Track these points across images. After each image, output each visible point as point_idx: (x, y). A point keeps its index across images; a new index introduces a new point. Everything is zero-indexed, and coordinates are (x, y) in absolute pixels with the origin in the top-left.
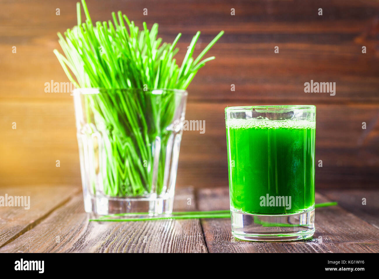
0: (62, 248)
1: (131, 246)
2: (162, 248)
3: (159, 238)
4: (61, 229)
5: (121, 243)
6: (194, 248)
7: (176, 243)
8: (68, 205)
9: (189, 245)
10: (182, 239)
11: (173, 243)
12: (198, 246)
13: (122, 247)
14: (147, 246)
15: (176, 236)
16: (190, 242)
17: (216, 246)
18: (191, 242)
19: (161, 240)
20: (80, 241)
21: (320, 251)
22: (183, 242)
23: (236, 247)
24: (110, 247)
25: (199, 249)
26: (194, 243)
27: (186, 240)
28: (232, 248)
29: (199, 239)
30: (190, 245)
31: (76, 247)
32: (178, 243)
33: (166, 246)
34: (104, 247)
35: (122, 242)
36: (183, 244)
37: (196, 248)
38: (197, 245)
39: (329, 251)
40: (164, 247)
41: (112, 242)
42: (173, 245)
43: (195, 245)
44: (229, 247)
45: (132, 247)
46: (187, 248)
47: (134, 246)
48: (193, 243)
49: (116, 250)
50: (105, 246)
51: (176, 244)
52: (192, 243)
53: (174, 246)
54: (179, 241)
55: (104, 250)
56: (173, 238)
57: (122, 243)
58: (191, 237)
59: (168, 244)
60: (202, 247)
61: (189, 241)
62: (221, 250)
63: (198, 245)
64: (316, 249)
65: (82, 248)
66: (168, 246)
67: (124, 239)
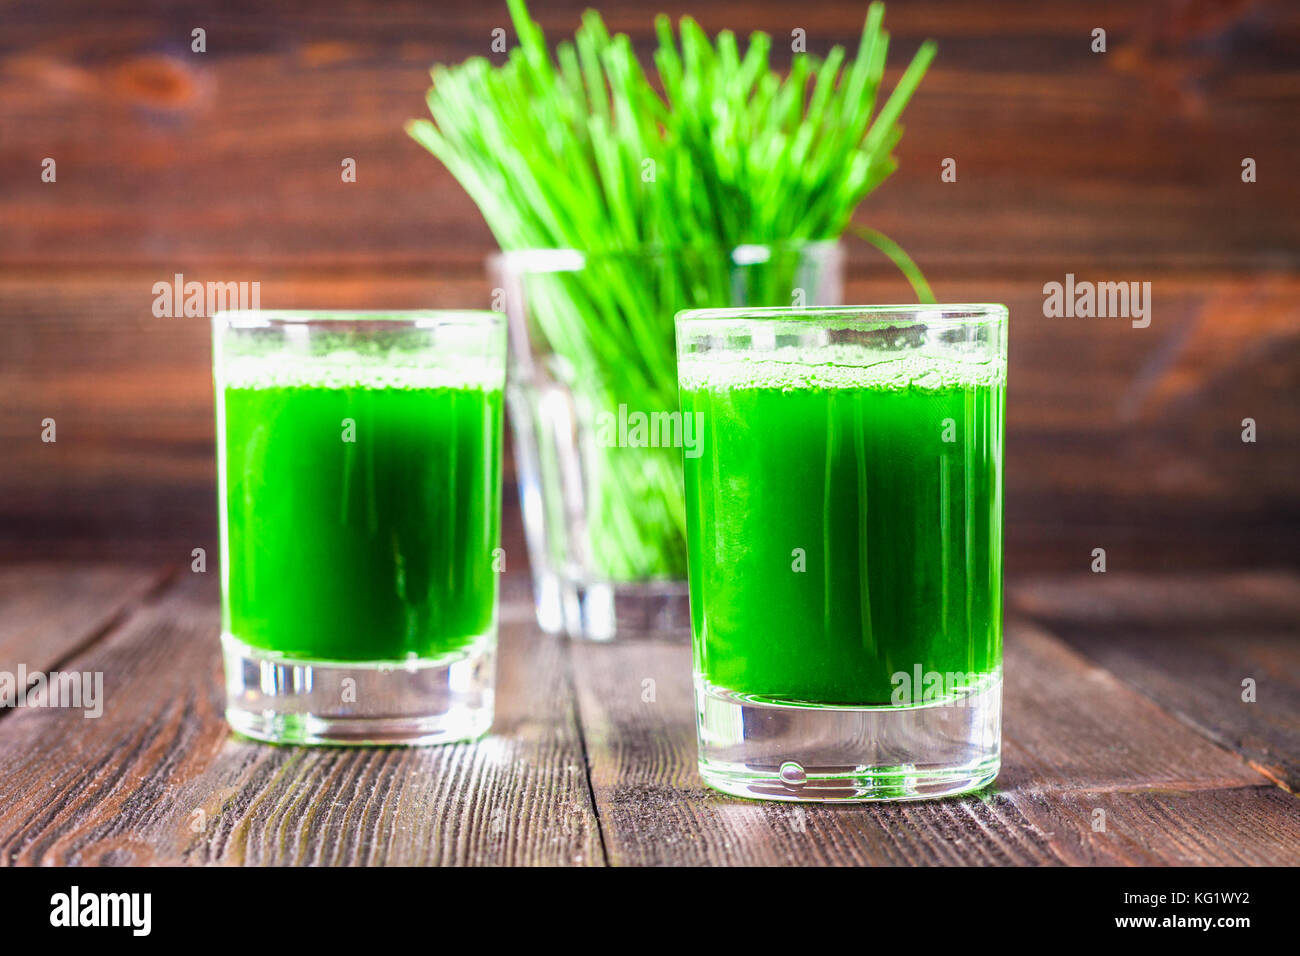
0: (82, 818)
1: (329, 808)
2: (439, 818)
3: (429, 777)
4: (85, 742)
5: (293, 798)
6: (552, 821)
7: (488, 798)
8: (117, 640)
9: (535, 806)
10: (510, 782)
11: (479, 800)
12: (568, 811)
13: (296, 814)
14: (385, 808)
15: (490, 770)
16: (537, 795)
17: (627, 805)
18: (541, 795)
19: (435, 785)
20: (149, 790)
21: (997, 823)
22: (512, 796)
23: (699, 811)
24: (252, 816)
25: (570, 826)
26: (552, 799)
27: (524, 786)
28: (686, 812)
29: (569, 784)
30: (539, 805)
31: (132, 814)
32: (494, 799)
33: (452, 814)
34: (230, 816)
35: (297, 793)
36: (512, 801)
37: (557, 820)
38: (561, 809)
39: (1027, 823)
40: (445, 816)
41: (261, 793)
42: (477, 808)
43: (556, 807)
44: (675, 810)
45: (330, 812)
46: (528, 820)
47: (337, 809)
48: (548, 800)
49: (272, 825)
50: (237, 809)
51: (487, 801)
52: (545, 798)
53: (482, 809)
54: (500, 789)
55: (230, 826)
56: (479, 780)
57: (297, 797)
58: (541, 772)
59: (461, 804)
60: (580, 816)
61: (534, 790)
62: (644, 822)
63: (565, 807)
64: (981, 817)
65: (153, 818)
66: (460, 811)
67: (304, 779)
